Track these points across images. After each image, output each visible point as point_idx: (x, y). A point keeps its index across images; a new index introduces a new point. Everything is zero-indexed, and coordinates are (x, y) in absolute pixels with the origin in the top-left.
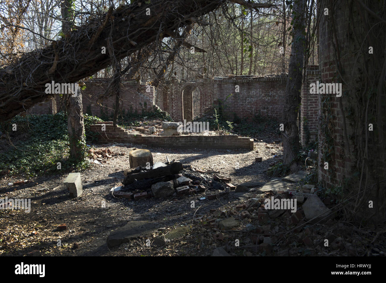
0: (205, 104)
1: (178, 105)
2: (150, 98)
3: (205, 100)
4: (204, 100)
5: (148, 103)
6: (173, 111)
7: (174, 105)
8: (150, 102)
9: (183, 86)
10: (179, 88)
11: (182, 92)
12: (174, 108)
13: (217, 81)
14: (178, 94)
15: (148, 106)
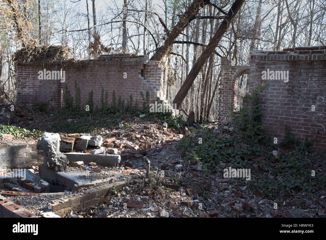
2: (156, 85)
5: (150, 93)
7: (222, 100)
8: (153, 92)
9: (237, 71)
10: (230, 75)
13: (257, 57)
14: (229, 83)
15: (151, 98)
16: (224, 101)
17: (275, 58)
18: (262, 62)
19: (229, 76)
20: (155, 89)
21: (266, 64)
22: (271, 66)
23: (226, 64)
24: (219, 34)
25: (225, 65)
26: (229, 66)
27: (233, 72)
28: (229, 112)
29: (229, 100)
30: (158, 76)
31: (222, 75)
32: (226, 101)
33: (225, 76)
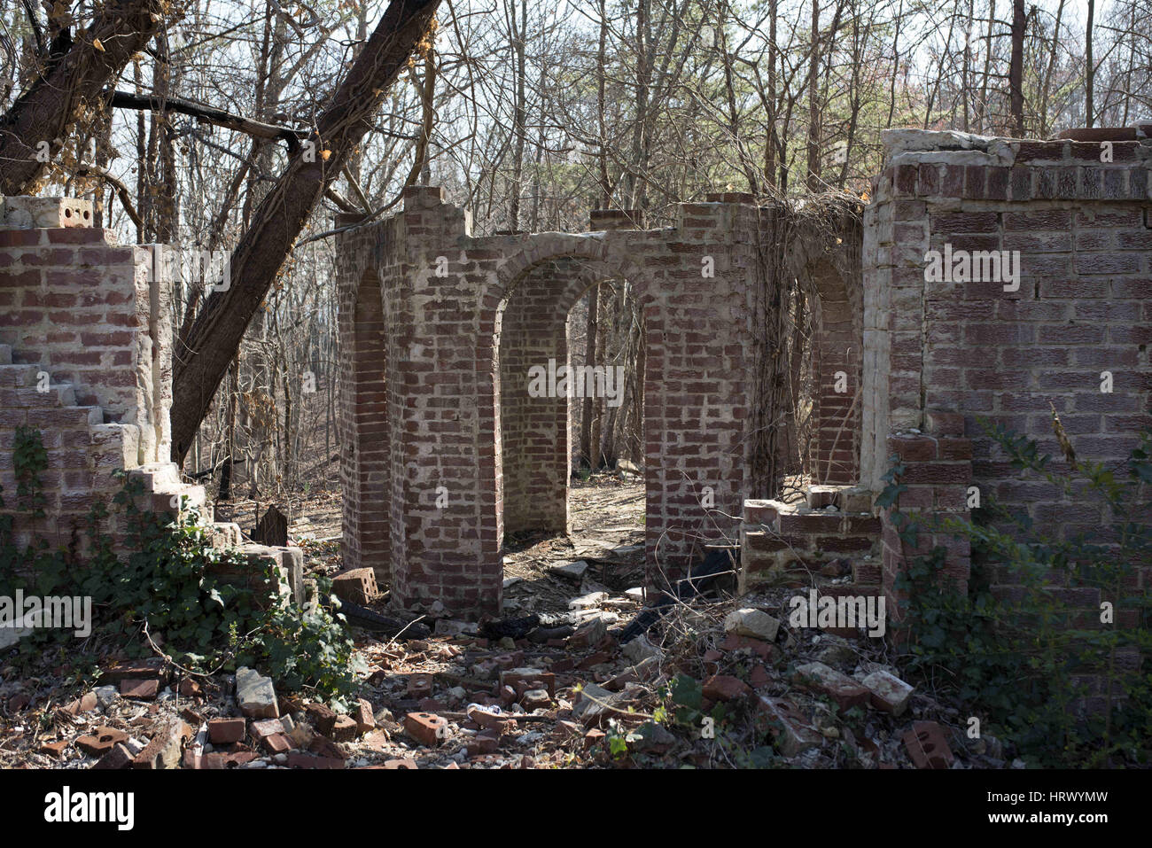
0: (685, 418)
1: (455, 425)
2: (94, 378)
3: (690, 388)
4: (674, 387)
5: (58, 448)
6: (412, 473)
7: (424, 425)
8: (85, 437)
9: (501, 262)
10: (463, 285)
11: (489, 315)
12: (425, 450)
13: (943, 172)
14: (461, 332)
15: (62, 481)
16: (433, 427)
17: (1067, 181)
18: (979, 207)
19: (458, 293)
20: (95, 412)
21: (999, 220)
22: (1038, 236)
23: (433, 227)
24: (384, 61)
25: (428, 231)
26: (452, 240)
27: (478, 272)
28: (471, 486)
29: (465, 422)
31: (417, 289)
32: (444, 427)
33: (430, 292)
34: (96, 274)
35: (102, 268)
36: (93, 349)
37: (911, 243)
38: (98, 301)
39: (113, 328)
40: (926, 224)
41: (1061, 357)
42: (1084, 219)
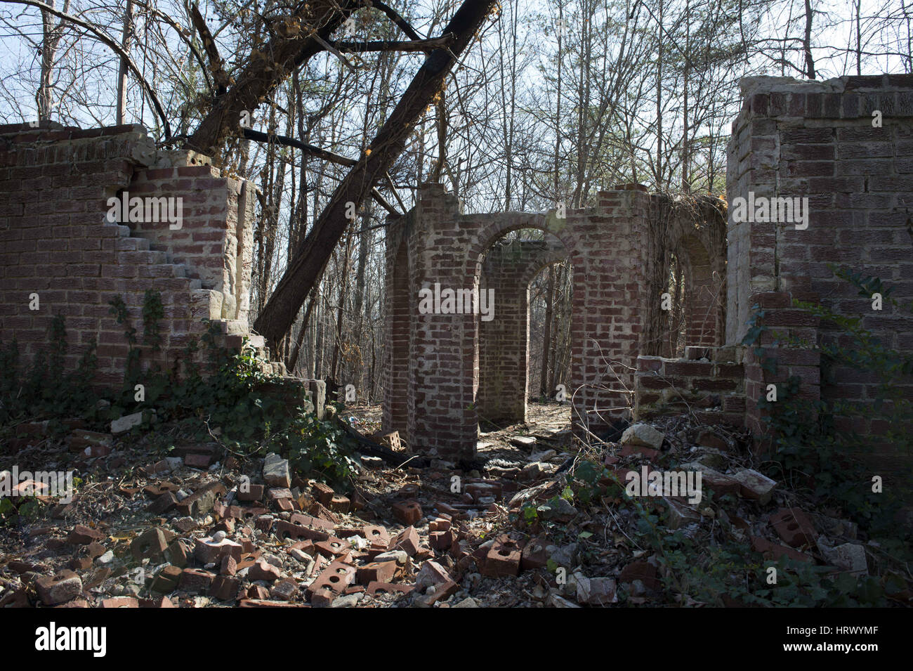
0: (599, 331)
1: (449, 334)
2: (198, 262)
3: (603, 312)
4: (592, 311)
5: (170, 305)
6: (421, 365)
7: (429, 333)
8: (187, 298)
9: (480, 230)
10: (456, 244)
11: (472, 264)
12: (429, 350)
13: (789, 98)
14: (454, 274)
15: (171, 327)
16: (434, 335)
18: (818, 124)
19: (453, 249)
20: (195, 282)
21: (834, 133)
22: (866, 144)
23: (439, 208)
24: (412, 107)
25: (436, 211)
26: (451, 216)
27: (466, 236)
28: (457, 374)
29: (455, 332)
30: (207, 217)
31: (428, 247)
32: (442, 335)
33: (435, 249)
34: (204, 195)
35: (207, 191)
36: (199, 243)
37: (765, 152)
38: (204, 212)
39: (212, 230)
40: (777, 138)
41: (887, 237)
42: (901, 133)
